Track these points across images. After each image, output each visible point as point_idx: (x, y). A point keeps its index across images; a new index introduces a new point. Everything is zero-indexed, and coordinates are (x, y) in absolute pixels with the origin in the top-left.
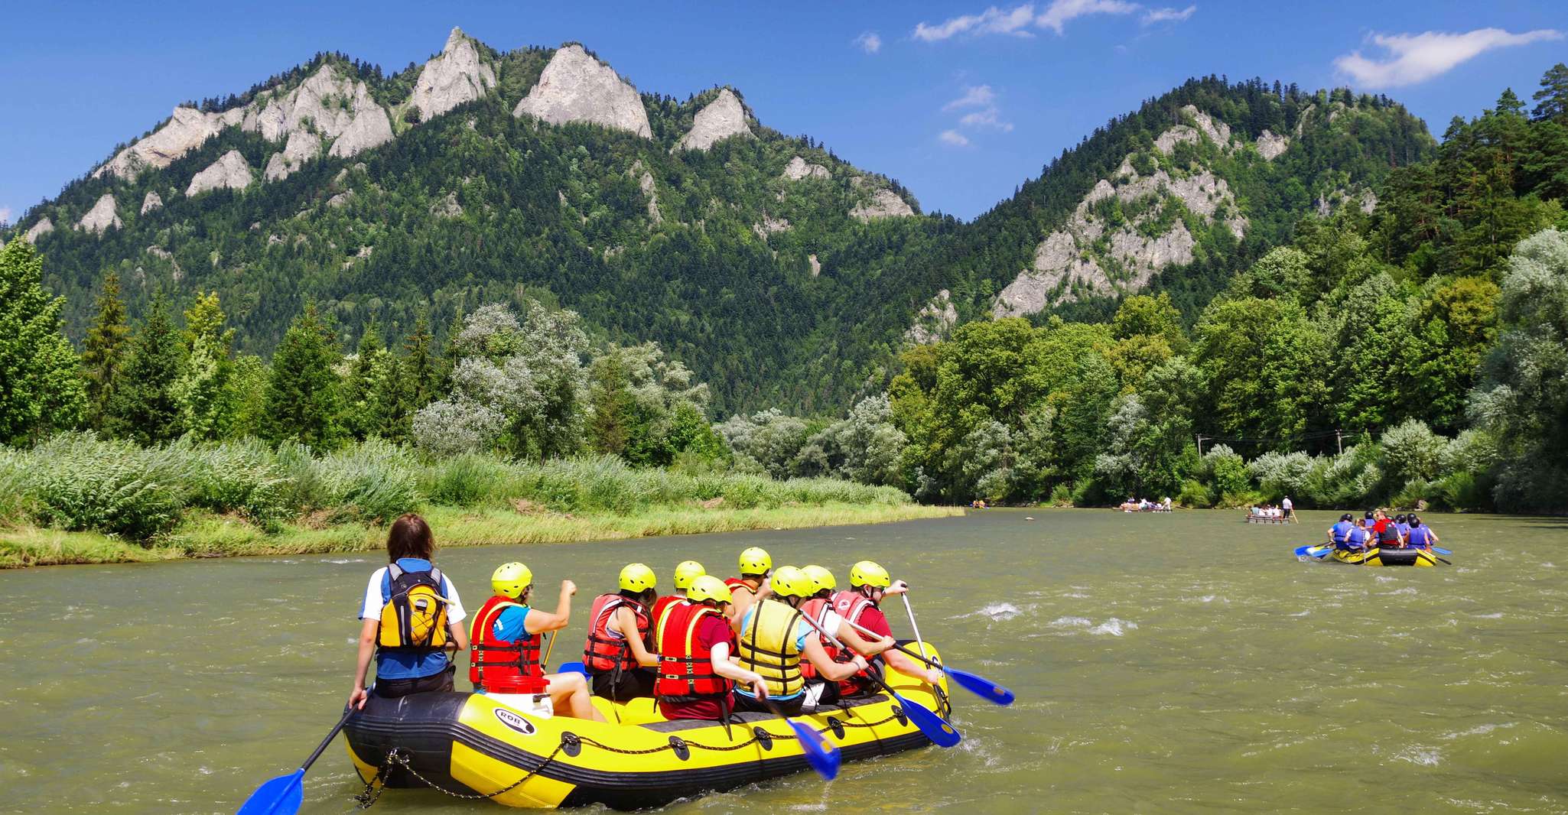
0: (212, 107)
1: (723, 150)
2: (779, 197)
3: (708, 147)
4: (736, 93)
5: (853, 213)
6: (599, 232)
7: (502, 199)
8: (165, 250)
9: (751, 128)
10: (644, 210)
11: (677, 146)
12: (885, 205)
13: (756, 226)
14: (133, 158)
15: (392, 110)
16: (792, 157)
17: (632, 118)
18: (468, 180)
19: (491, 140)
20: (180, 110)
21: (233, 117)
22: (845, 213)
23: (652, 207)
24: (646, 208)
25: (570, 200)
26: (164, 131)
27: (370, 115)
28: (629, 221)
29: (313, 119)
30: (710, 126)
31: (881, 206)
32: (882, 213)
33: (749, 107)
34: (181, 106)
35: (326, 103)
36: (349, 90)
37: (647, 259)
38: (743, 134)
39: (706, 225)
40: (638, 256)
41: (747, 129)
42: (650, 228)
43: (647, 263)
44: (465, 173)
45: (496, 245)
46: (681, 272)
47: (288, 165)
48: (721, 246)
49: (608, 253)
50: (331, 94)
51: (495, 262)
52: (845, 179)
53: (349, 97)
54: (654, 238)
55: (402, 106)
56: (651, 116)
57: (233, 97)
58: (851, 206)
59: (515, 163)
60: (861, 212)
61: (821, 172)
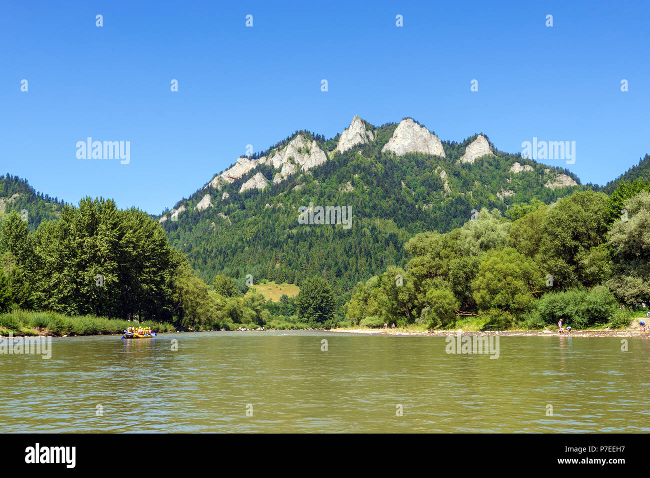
0: (254, 157)
1: (480, 162)
2: (508, 181)
3: (473, 161)
4: (486, 137)
5: (546, 185)
6: (421, 198)
7: (372, 183)
8: (225, 215)
9: (493, 152)
10: (442, 187)
11: (458, 162)
12: (562, 181)
13: (498, 194)
14: (220, 179)
15: (329, 153)
16: (514, 162)
17: (437, 150)
18: (357, 176)
19: (369, 159)
20: (240, 159)
21: (262, 160)
22: (542, 186)
23: (446, 186)
24: (443, 186)
25: (407, 185)
26: (233, 168)
27: (317, 154)
28: (434, 192)
29: (293, 158)
30: (474, 152)
31: (561, 182)
32: (561, 185)
33: (492, 143)
34: (241, 157)
35: (300, 151)
36: (309, 145)
37: (444, 209)
38: (489, 154)
39: (473, 193)
40: (440, 209)
41: (491, 152)
42: (445, 195)
43: (444, 211)
44: (355, 172)
45: (369, 203)
46: (461, 214)
47: (282, 178)
48: (481, 202)
49: (425, 207)
50: (302, 147)
51: (367, 210)
52: (541, 170)
53: (309, 148)
54: (447, 200)
55: (333, 151)
56: (445, 150)
57: (262, 152)
58: (545, 182)
59: (380, 169)
60: (550, 185)
61: (528, 168)
